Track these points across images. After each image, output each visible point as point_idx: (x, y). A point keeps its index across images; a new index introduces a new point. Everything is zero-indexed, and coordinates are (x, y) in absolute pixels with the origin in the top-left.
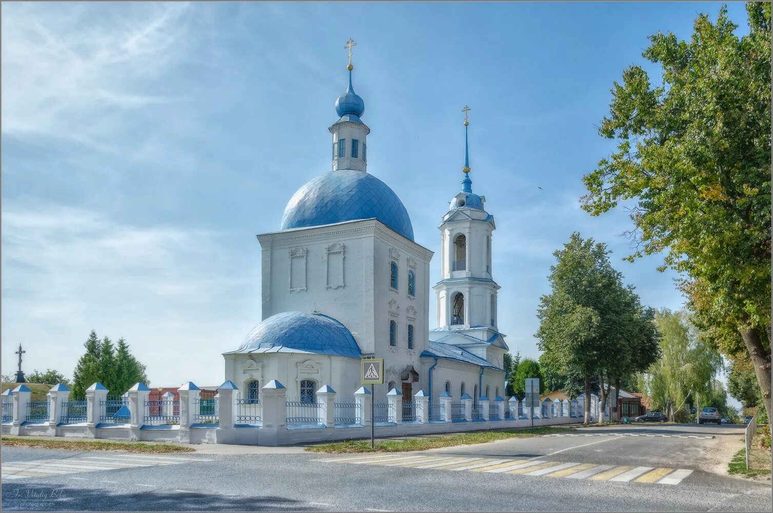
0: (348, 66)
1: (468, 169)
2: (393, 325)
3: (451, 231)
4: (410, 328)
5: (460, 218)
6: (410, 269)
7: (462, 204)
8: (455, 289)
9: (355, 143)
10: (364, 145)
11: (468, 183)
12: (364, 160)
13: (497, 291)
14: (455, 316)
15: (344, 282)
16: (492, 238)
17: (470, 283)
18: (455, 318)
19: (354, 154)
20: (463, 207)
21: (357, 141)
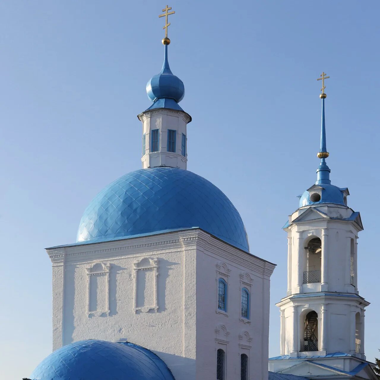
0: (163, 41)
1: (324, 153)
2: (221, 354)
3: (302, 233)
4: (244, 358)
5: (312, 217)
6: (243, 286)
7: (316, 198)
8: (306, 307)
9: (172, 134)
10: (184, 137)
11: (325, 170)
12: (184, 154)
13: (365, 308)
14: (305, 340)
15: (158, 304)
16: (358, 241)
17: (326, 299)
18: (306, 343)
19: (171, 147)
20: (318, 203)
21: (174, 132)
